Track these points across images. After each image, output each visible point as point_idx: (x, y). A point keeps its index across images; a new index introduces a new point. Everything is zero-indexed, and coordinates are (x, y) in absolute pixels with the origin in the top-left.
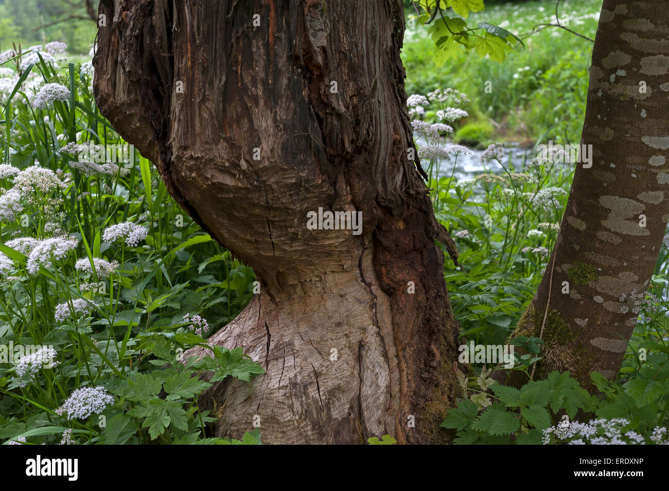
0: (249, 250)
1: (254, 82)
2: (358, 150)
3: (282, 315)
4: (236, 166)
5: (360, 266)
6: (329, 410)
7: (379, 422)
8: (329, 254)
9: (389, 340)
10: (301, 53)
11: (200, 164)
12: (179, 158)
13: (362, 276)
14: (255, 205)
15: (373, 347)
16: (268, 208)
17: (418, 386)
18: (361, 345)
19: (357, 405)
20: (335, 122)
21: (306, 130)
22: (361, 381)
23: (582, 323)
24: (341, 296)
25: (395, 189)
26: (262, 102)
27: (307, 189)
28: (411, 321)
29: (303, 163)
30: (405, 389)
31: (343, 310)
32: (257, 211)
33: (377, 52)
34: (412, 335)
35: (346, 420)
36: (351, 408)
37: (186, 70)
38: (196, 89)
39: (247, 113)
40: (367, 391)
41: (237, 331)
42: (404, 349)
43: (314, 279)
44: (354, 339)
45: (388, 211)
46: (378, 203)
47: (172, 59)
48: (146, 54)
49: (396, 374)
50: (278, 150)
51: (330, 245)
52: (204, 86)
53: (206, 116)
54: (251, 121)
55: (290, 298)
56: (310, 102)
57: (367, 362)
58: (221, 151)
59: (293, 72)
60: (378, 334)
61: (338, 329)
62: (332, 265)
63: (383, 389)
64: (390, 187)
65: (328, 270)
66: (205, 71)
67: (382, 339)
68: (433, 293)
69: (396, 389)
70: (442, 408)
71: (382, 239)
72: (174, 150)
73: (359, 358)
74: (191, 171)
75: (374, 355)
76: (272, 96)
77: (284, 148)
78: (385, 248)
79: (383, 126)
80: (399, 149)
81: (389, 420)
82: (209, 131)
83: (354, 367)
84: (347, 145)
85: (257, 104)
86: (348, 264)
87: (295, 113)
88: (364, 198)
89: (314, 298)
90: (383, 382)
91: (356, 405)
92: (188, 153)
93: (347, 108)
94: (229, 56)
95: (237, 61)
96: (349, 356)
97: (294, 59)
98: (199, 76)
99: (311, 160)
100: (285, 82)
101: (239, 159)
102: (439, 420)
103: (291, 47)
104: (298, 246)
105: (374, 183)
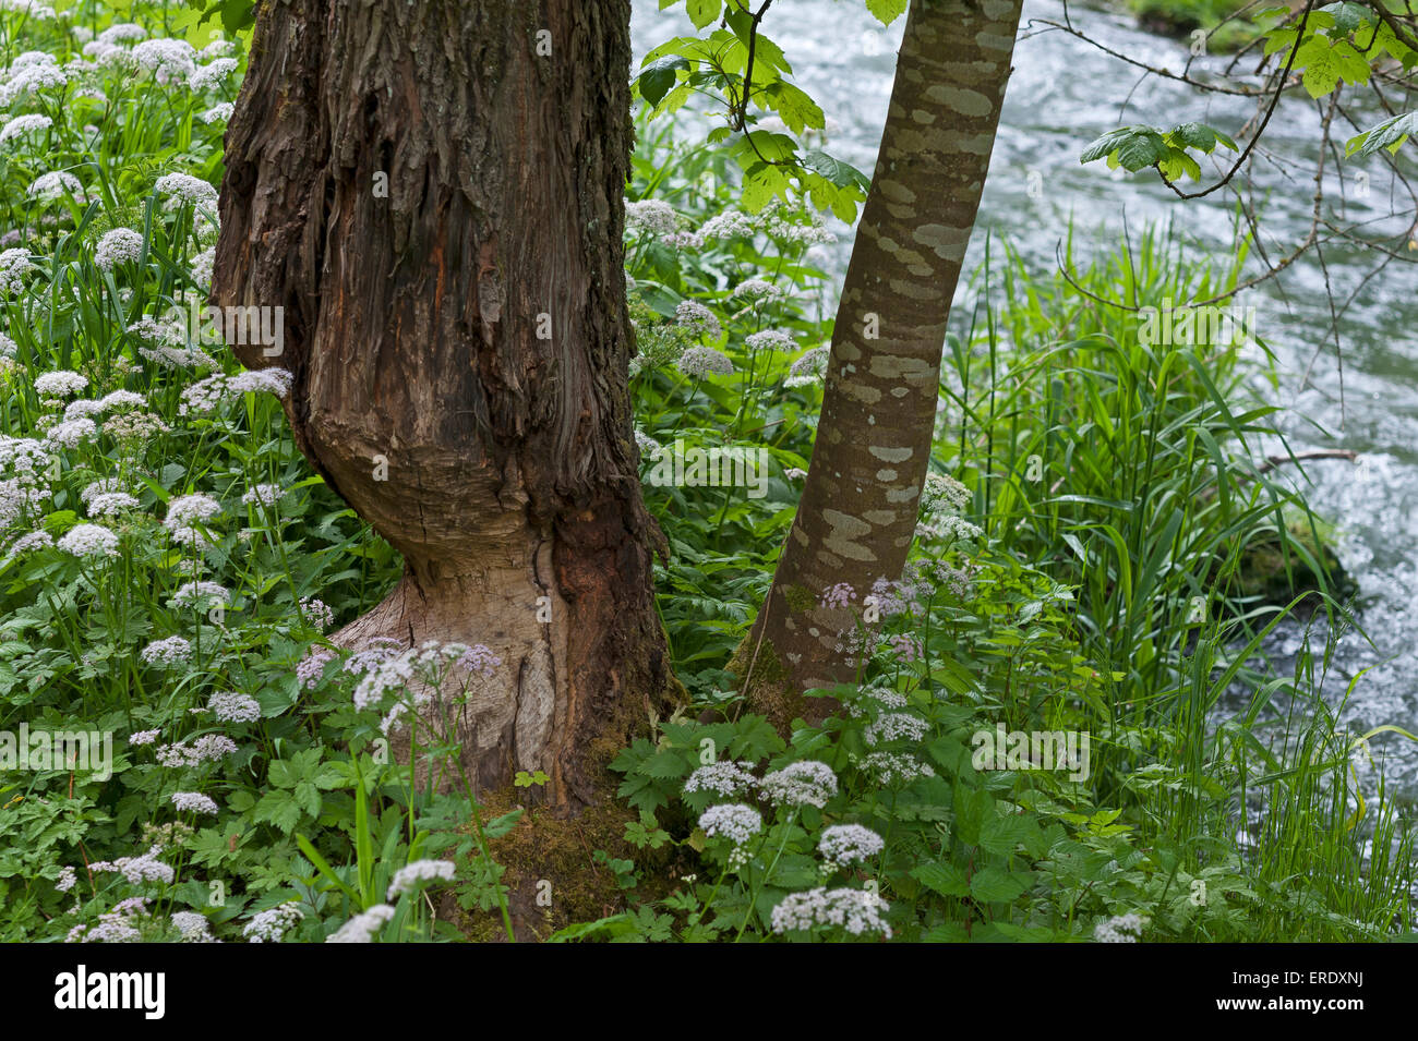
0: (396, 534)
1: (415, 349)
2: (533, 430)
3: (431, 616)
4: (386, 442)
5: (534, 562)
6: (475, 736)
7: (535, 757)
8: (494, 546)
9: (560, 660)
10: (470, 322)
11: (342, 433)
12: (317, 419)
13: (536, 575)
14: (404, 486)
15: (538, 667)
16: (421, 490)
17: (587, 718)
18: (524, 663)
19: (510, 735)
20: (507, 399)
21: (470, 405)
22: (519, 706)
23: (795, 658)
24: (507, 599)
25: (580, 476)
26: (421, 372)
27: (467, 474)
28: (592, 637)
29: (465, 444)
30: (571, 720)
31: (507, 617)
32: (407, 493)
33: (566, 314)
34: (589, 657)
35: (494, 751)
36: (502, 737)
37: (336, 319)
38: (346, 347)
39: (403, 383)
40: (524, 718)
41: (372, 629)
42: (576, 673)
43: (475, 574)
44: (516, 655)
45: (569, 500)
46: (557, 491)
47: (318, 300)
48: (288, 287)
49: (563, 703)
50: (436, 429)
51: (495, 537)
52: (355, 345)
53: (355, 379)
54: (407, 392)
55: (443, 595)
56: (479, 373)
57: (529, 684)
58: (370, 422)
59: (461, 339)
60: (548, 651)
61: (498, 641)
62: (498, 559)
63: (544, 718)
64: (573, 473)
65: (493, 565)
66: (358, 328)
67: (552, 657)
68: (623, 605)
69: (561, 719)
70: (612, 746)
71: (563, 533)
72: (314, 407)
73: (519, 679)
74: (332, 437)
75: (538, 677)
76: (434, 366)
77: (444, 426)
78: (567, 544)
79: (569, 401)
80: (588, 427)
81: (547, 755)
82: (357, 398)
83: (511, 689)
84: (518, 427)
85: (415, 373)
86: (518, 559)
87: (459, 387)
88: (538, 486)
89: (473, 598)
90: (545, 709)
91: (508, 734)
92: (328, 418)
93: (522, 383)
94: (387, 318)
95: (395, 323)
96: (506, 675)
97: (462, 326)
98: (350, 332)
99: (476, 440)
100: (450, 350)
101: (390, 434)
102: (607, 759)
103: (460, 313)
104: (454, 535)
105: (552, 468)
